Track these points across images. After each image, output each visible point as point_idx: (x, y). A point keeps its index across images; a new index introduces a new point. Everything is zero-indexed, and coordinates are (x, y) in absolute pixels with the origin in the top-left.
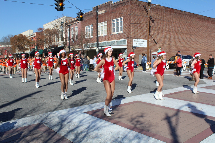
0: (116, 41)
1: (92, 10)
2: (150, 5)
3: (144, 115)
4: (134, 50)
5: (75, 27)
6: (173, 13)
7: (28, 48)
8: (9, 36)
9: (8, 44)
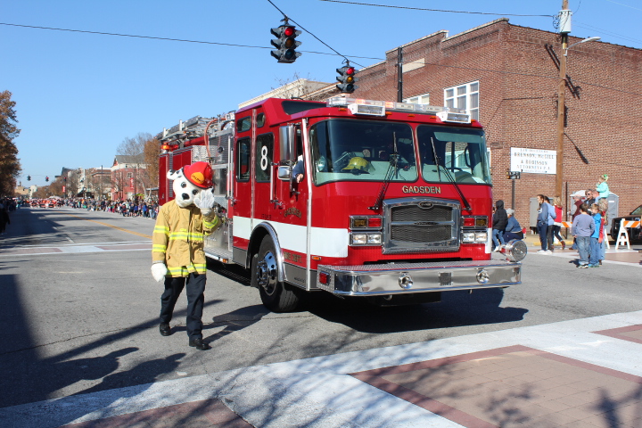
1: (384, 59)
2: (566, 42)
3: (534, 392)
4: (513, 182)
8: (140, 138)
9: (136, 159)
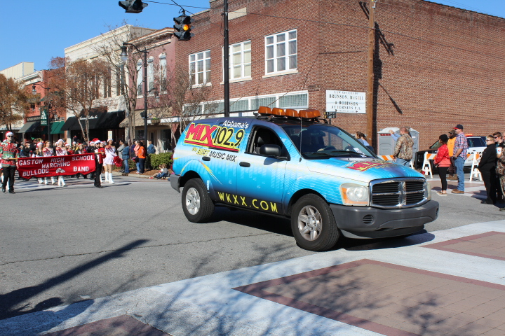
0: (277, 96)
5: (160, 55)
6: (437, 18)
7: (22, 114)
